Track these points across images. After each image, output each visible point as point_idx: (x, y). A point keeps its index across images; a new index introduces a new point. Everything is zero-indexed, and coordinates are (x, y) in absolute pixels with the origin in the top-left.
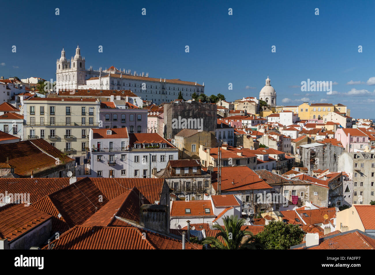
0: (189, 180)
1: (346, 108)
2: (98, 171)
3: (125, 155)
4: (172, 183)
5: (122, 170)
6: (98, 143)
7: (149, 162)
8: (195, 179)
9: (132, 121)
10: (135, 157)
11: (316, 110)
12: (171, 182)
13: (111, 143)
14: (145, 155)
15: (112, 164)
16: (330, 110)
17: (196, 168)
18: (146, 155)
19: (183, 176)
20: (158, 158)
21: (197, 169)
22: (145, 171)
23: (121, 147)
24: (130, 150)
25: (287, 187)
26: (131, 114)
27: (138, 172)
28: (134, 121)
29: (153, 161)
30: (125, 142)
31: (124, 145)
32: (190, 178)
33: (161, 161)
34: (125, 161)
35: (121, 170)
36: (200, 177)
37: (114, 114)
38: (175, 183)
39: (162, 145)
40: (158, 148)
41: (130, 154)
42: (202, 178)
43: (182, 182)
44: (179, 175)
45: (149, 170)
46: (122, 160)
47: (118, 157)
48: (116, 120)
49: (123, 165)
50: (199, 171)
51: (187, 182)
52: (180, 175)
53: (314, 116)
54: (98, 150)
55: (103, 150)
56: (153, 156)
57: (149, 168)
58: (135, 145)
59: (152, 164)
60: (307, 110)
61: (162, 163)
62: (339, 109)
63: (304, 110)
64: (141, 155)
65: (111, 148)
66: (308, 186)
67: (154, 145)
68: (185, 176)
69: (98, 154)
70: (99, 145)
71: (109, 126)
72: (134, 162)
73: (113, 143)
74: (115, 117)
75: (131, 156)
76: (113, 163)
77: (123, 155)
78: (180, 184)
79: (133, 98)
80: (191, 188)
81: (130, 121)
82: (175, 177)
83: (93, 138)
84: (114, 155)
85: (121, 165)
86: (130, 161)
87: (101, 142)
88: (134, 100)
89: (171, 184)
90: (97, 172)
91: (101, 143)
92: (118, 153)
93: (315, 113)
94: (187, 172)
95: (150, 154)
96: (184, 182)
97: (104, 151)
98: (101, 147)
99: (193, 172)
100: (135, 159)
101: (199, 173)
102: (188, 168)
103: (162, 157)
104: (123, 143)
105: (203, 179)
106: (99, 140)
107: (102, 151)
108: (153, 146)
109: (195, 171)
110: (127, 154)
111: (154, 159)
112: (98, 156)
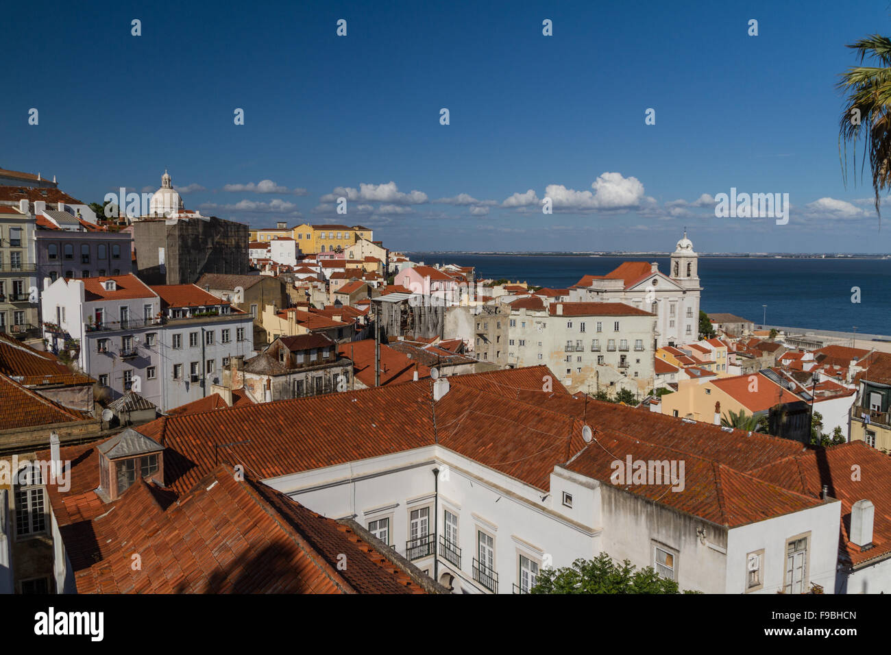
0: (320, 373)
1: (372, 232)
2: (101, 376)
3: (153, 334)
4: (294, 383)
5: (148, 368)
6: (97, 310)
7: (201, 346)
8: (328, 370)
9: (103, 259)
10: (174, 336)
11: (326, 237)
12: (292, 381)
13: (124, 309)
14: (192, 332)
15: (128, 356)
16: (349, 237)
17: (328, 350)
18: (195, 331)
19: (309, 366)
20: (218, 336)
21: (330, 352)
22: (193, 365)
23: (143, 317)
24: (164, 323)
25: (445, 368)
26: (99, 242)
27: (180, 370)
28: (106, 259)
29: (208, 342)
30: (152, 307)
31: (149, 311)
32: (321, 369)
33: (223, 342)
34: (154, 348)
35: (146, 369)
36: (336, 366)
37: (67, 244)
38: (298, 381)
39: (223, 309)
40: (216, 314)
41: (164, 331)
42: (340, 366)
43: (310, 378)
44: (301, 366)
45: (202, 362)
46: (147, 346)
47: (139, 338)
48: (69, 257)
49: (150, 357)
50: (333, 355)
51: (317, 378)
52: (304, 365)
53: (323, 247)
54: (98, 328)
55: (109, 326)
56: (208, 333)
57: (202, 357)
58: (170, 311)
59: (208, 349)
60: (308, 237)
61: (226, 345)
62: (362, 234)
63: (304, 236)
64: (185, 333)
65: (123, 322)
66: (474, 364)
67: (207, 310)
68: (313, 366)
69: (100, 335)
70: (99, 316)
71: (56, 271)
72: (172, 347)
73: (128, 309)
74: (68, 249)
75: (166, 335)
76: (132, 355)
77: (148, 335)
78: (307, 382)
79: (74, 207)
80: (323, 388)
81: (98, 259)
82: (296, 370)
83: (86, 301)
84: (131, 336)
85: (145, 357)
86: (164, 347)
87: (102, 309)
88: (76, 211)
89: (292, 385)
90: (98, 378)
91: (103, 311)
92: (139, 331)
93: (323, 242)
94: (314, 358)
95: (203, 330)
96: (313, 378)
97: (110, 329)
98: (103, 321)
99: (324, 356)
100: (174, 341)
101: (333, 359)
102: (316, 351)
103: (225, 333)
104: (147, 307)
105: (342, 368)
106: (97, 304)
107: (106, 329)
108: (204, 311)
109: (326, 354)
110: (159, 331)
111: (209, 338)
112: (99, 341)
